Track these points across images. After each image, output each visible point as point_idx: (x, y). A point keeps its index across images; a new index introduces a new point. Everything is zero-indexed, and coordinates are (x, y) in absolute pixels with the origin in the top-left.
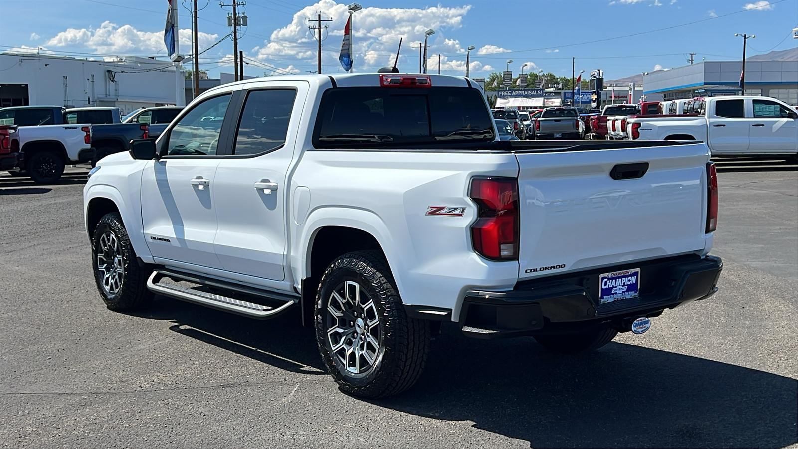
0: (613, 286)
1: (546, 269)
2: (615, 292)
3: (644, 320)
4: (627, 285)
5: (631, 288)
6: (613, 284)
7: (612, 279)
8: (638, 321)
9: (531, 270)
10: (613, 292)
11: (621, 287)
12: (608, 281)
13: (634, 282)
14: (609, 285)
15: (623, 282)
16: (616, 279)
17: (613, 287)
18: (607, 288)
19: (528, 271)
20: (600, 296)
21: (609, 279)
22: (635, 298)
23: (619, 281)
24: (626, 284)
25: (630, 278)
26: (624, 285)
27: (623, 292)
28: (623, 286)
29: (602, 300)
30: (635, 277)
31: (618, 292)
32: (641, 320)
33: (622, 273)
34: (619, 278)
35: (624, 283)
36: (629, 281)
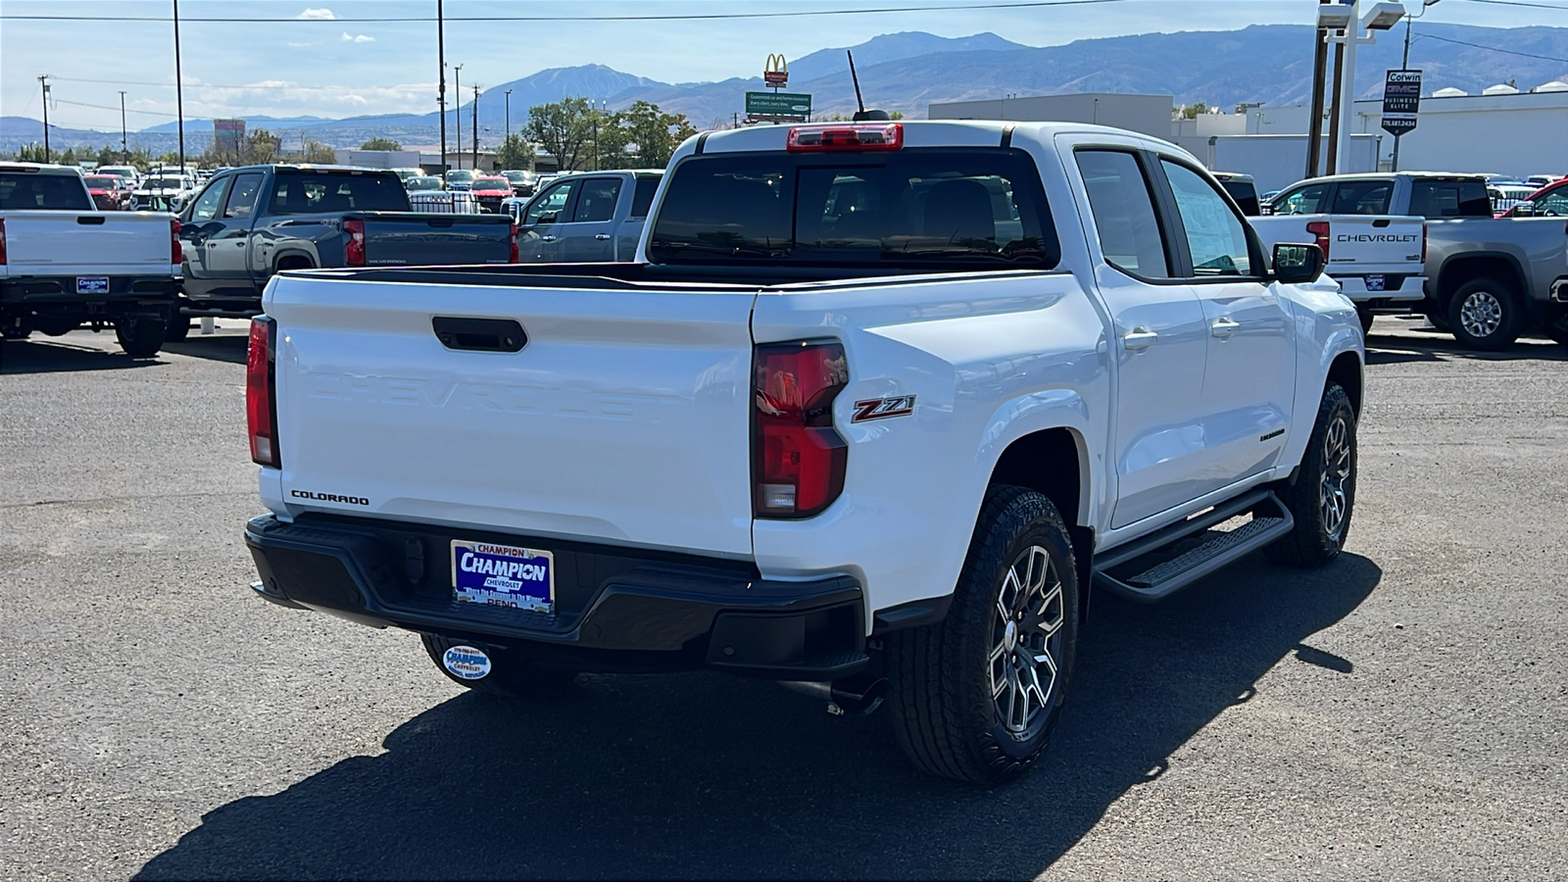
0: (487, 571)
1: (332, 498)
2: (492, 585)
3: (472, 652)
4: (522, 580)
5: (531, 588)
6: (486, 568)
7: (486, 557)
8: (460, 650)
9: (302, 493)
10: (486, 584)
11: (507, 580)
12: (476, 560)
13: (541, 579)
14: (477, 568)
15: (511, 571)
16: (494, 559)
17: (487, 574)
18: (471, 572)
19: (296, 494)
20: (454, 584)
21: (477, 555)
22: (542, 613)
23: (499, 565)
24: (519, 576)
25: (529, 567)
26: (514, 577)
27: (511, 592)
28: (511, 579)
29: (460, 594)
30: (543, 568)
31: (499, 588)
32: (467, 651)
33: (509, 550)
34: (502, 559)
35: (515, 574)
36: (528, 572)
